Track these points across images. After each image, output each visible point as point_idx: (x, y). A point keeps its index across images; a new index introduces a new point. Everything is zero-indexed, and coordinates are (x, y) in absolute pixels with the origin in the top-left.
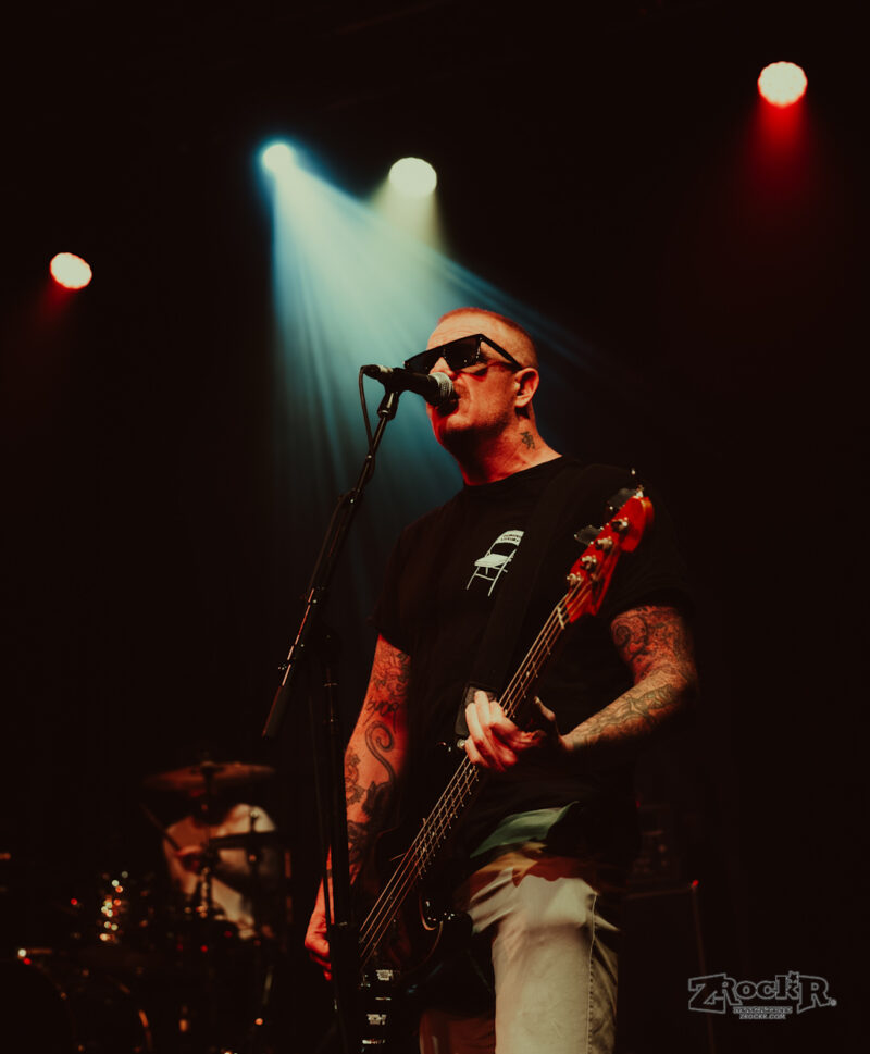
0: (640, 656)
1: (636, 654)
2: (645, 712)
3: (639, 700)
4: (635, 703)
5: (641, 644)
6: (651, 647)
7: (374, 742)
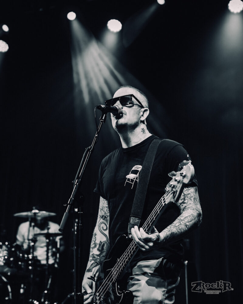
0: (182, 204)
1: (181, 204)
2: (185, 223)
3: (183, 220)
4: (182, 221)
5: (183, 200)
6: (186, 201)
7: (101, 228)
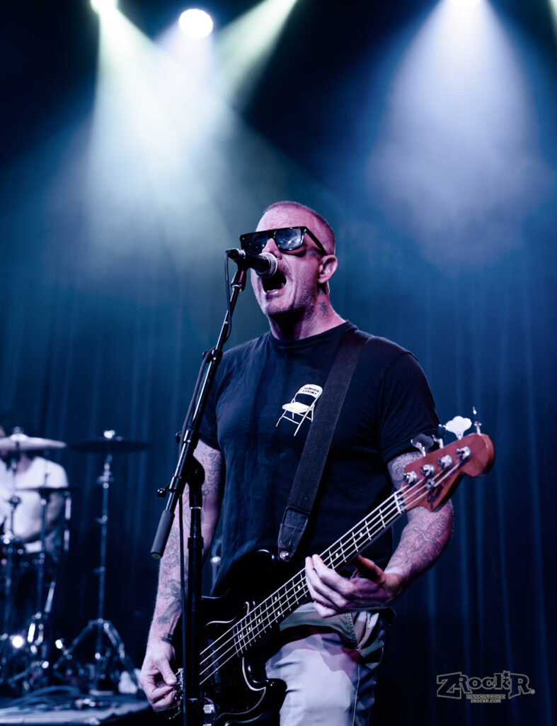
2: (433, 540)
